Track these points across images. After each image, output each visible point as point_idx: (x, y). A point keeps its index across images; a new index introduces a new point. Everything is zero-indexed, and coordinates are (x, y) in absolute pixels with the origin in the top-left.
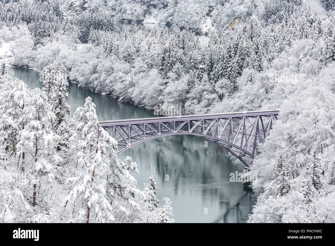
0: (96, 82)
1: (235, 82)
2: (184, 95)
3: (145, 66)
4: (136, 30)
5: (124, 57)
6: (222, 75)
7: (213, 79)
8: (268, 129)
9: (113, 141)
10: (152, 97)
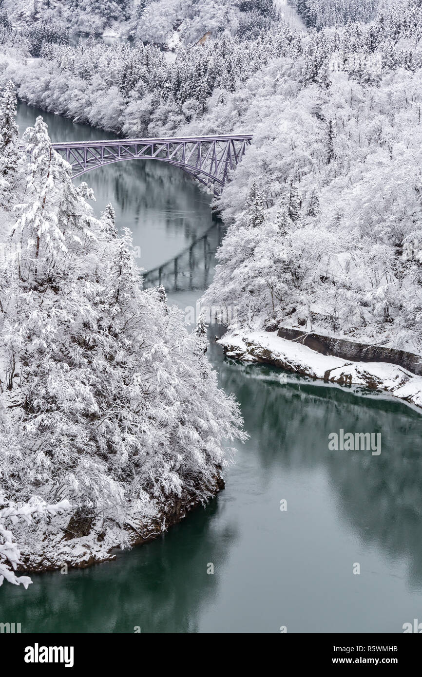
0: (48, 100)
1: (204, 103)
2: (147, 116)
3: (104, 83)
4: (94, 44)
5: (80, 73)
6: (190, 95)
7: (180, 99)
8: (240, 155)
9: (67, 165)
10: (111, 118)
